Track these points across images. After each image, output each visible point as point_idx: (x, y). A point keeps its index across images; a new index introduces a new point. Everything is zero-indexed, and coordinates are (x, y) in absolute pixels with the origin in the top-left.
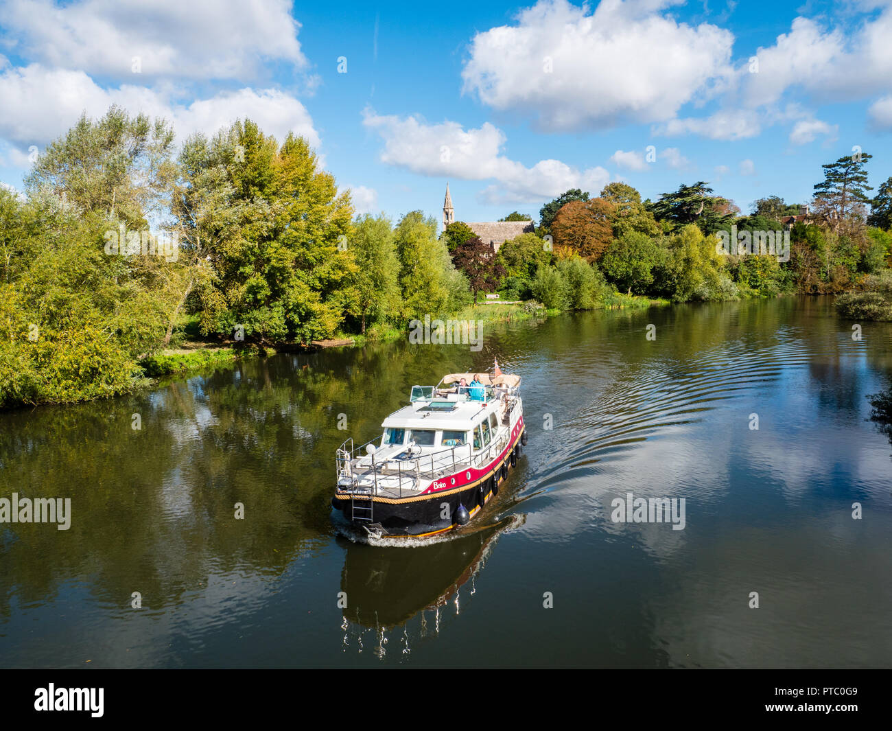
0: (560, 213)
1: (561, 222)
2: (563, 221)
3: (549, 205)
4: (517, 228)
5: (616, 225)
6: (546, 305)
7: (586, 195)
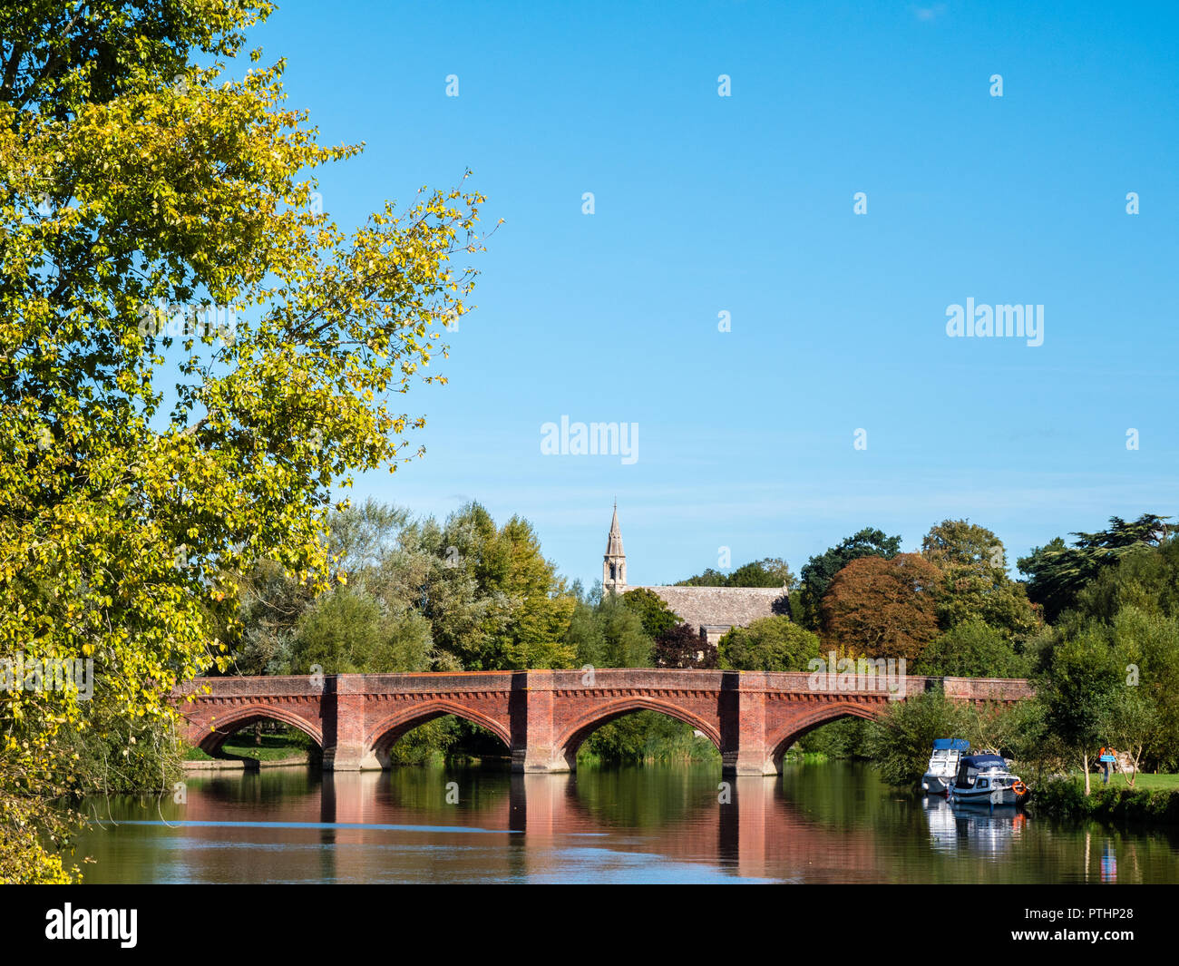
0: (839, 580)
1: (840, 598)
2: (843, 596)
3: (820, 559)
4: (754, 601)
5: (944, 607)
6: (803, 746)
7: (894, 542)
